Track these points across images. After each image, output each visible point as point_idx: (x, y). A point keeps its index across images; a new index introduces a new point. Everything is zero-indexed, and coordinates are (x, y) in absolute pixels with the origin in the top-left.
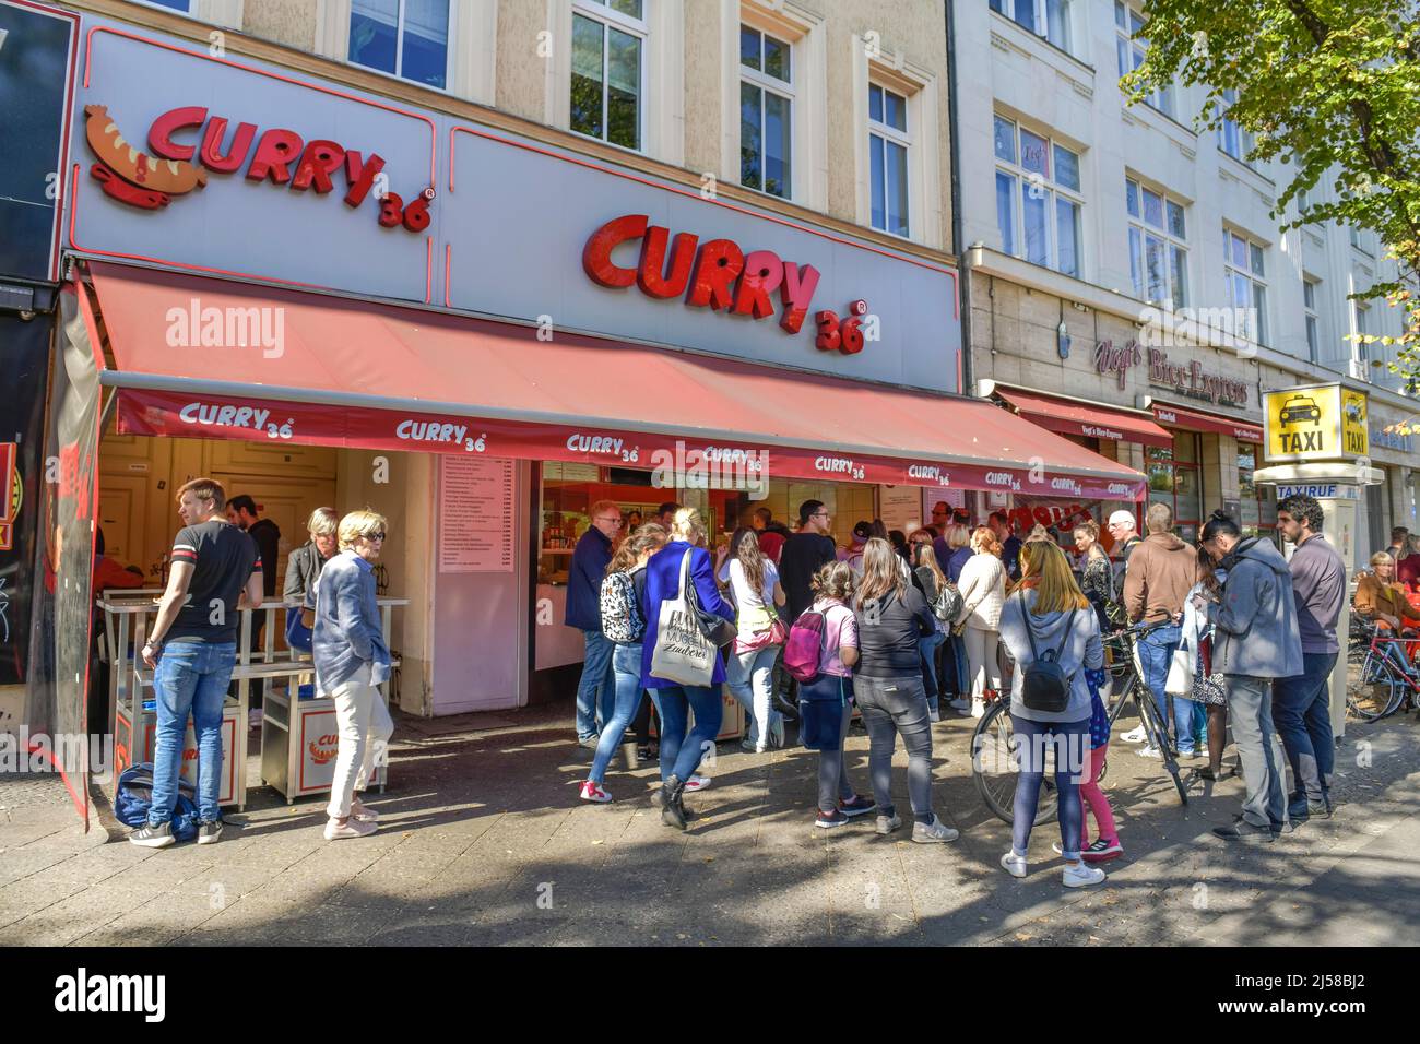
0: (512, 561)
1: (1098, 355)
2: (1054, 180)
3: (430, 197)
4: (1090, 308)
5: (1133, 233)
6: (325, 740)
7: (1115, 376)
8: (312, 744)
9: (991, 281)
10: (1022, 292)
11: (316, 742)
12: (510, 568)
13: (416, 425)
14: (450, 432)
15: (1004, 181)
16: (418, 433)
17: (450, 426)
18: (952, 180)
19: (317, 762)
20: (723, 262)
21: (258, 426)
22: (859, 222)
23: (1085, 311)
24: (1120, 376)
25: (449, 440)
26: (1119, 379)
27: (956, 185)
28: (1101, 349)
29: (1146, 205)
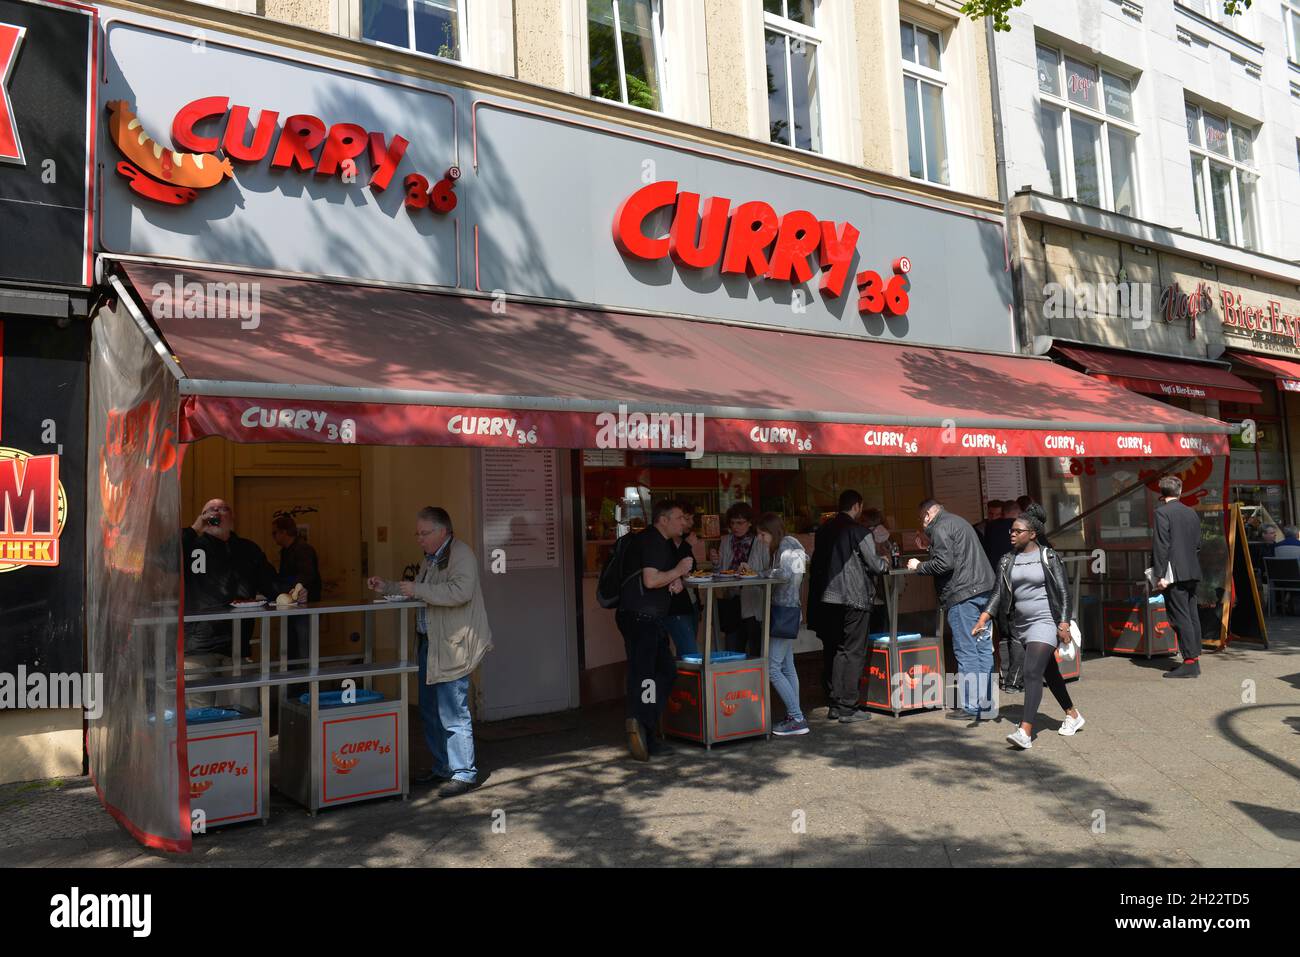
0: (556, 555)
1: (1163, 302)
2: (1104, 111)
3: (455, 176)
4: (1152, 250)
5: (1196, 161)
6: (347, 749)
7: (1185, 324)
8: (334, 753)
9: (1042, 228)
10: (1077, 237)
11: (338, 750)
12: (556, 563)
13: (465, 420)
14: (500, 426)
15: (1048, 115)
16: (469, 428)
17: (499, 420)
18: (994, 119)
19: (340, 771)
20: (756, 225)
21: (318, 428)
22: (896, 173)
23: (1147, 254)
24: (1189, 323)
25: (499, 433)
26: (1188, 327)
27: (998, 126)
28: (1166, 295)
29: (1209, 133)
